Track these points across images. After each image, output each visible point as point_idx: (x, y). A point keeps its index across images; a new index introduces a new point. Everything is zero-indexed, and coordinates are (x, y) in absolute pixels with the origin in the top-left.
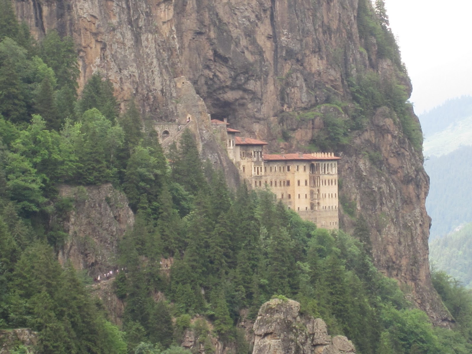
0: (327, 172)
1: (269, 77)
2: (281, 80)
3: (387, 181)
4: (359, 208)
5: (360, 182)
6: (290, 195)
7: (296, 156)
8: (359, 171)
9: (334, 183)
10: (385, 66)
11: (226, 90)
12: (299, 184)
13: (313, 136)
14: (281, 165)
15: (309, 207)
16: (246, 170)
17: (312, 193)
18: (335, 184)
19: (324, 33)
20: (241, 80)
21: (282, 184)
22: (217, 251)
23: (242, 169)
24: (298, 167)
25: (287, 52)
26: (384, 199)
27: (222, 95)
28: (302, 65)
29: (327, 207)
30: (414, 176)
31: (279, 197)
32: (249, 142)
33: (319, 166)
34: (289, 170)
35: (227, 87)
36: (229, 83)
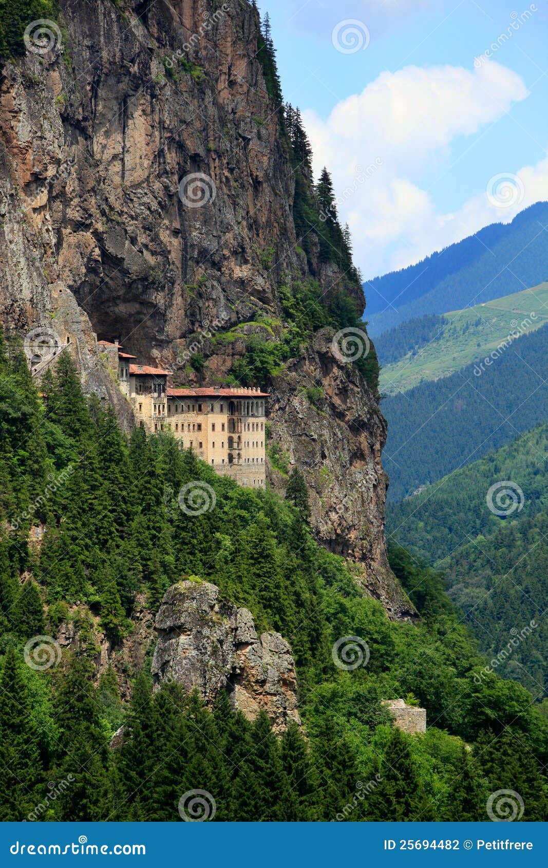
0: (250, 413)
1: (176, 285)
2: (192, 289)
3: (331, 427)
4: (293, 462)
5: (295, 426)
6: (201, 443)
7: (210, 391)
8: (294, 412)
9: (260, 428)
10: (330, 274)
11: (118, 301)
12: (213, 429)
13: (233, 365)
14: (189, 402)
15: (227, 460)
16: (142, 407)
17: (231, 440)
18: (262, 429)
19: (250, 227)
20: (137, 288)
21: (192, 428)
22: (105, 516)
23: (138, 406)
24: (212, 406)
25: (200, 253)
26: (326, 450)
27: (112, 309)
28: (219, 270)
29: (251, 460)
30: (366, 420)
31: (187, 445)
32: (148, 372)
33: (241, 405)
34: (200, 410)
35: (118, 297)
36: (121, 293)
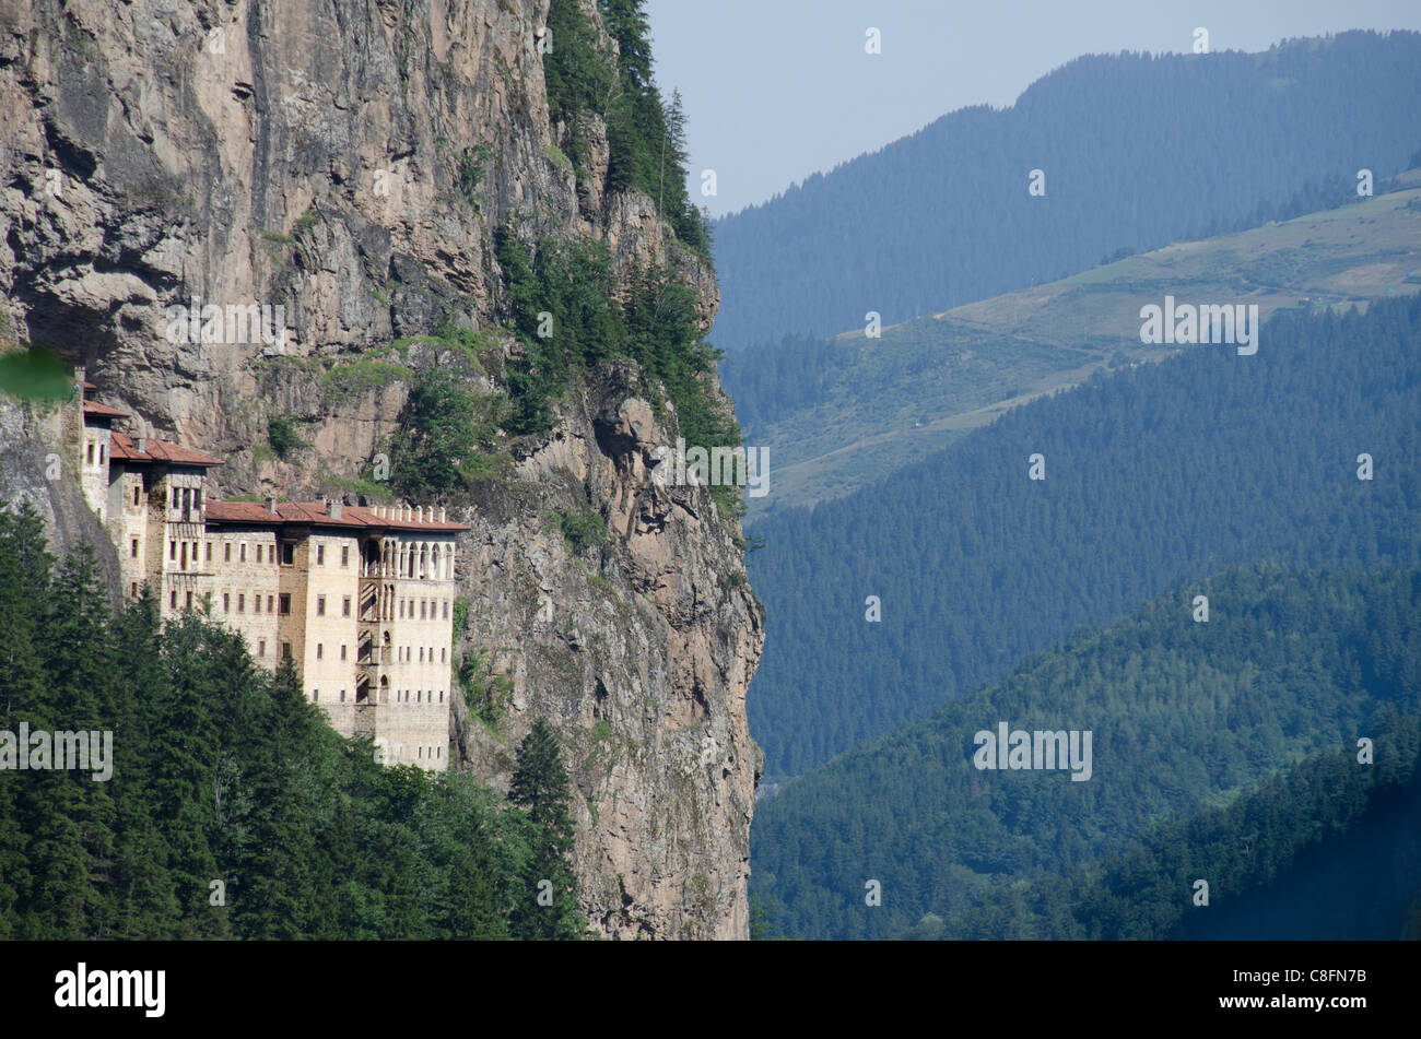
0: (418, 573)
1: (235, 230)
2: (276, 243)
3: (623, 617)
4: (521, 702)
6: (287, 646)
8: (528, 576)
9: (439, 613)
10: (633, 219)
11: (83, 266)
12: (321, 611)
13: (376, 444)
14: (263, 539)
15: (352, 693)
16: (139, 547)
17: (365, 641)
18: (445, 615)
19: (432, 89)
20: (135, 234)
21: (264, 604)
23: (128, 546)
24: (321, 549)
25: (300, 147)
26: (607, 675)
27: (64, 284)
28: (350, 196)
29: (413, 694)
30: (711, 602)
31: (254, 648)
32: (159, 455)
33: (393, 552)
34: (289, 559)
35: (86, 256)
36: (92, 244)
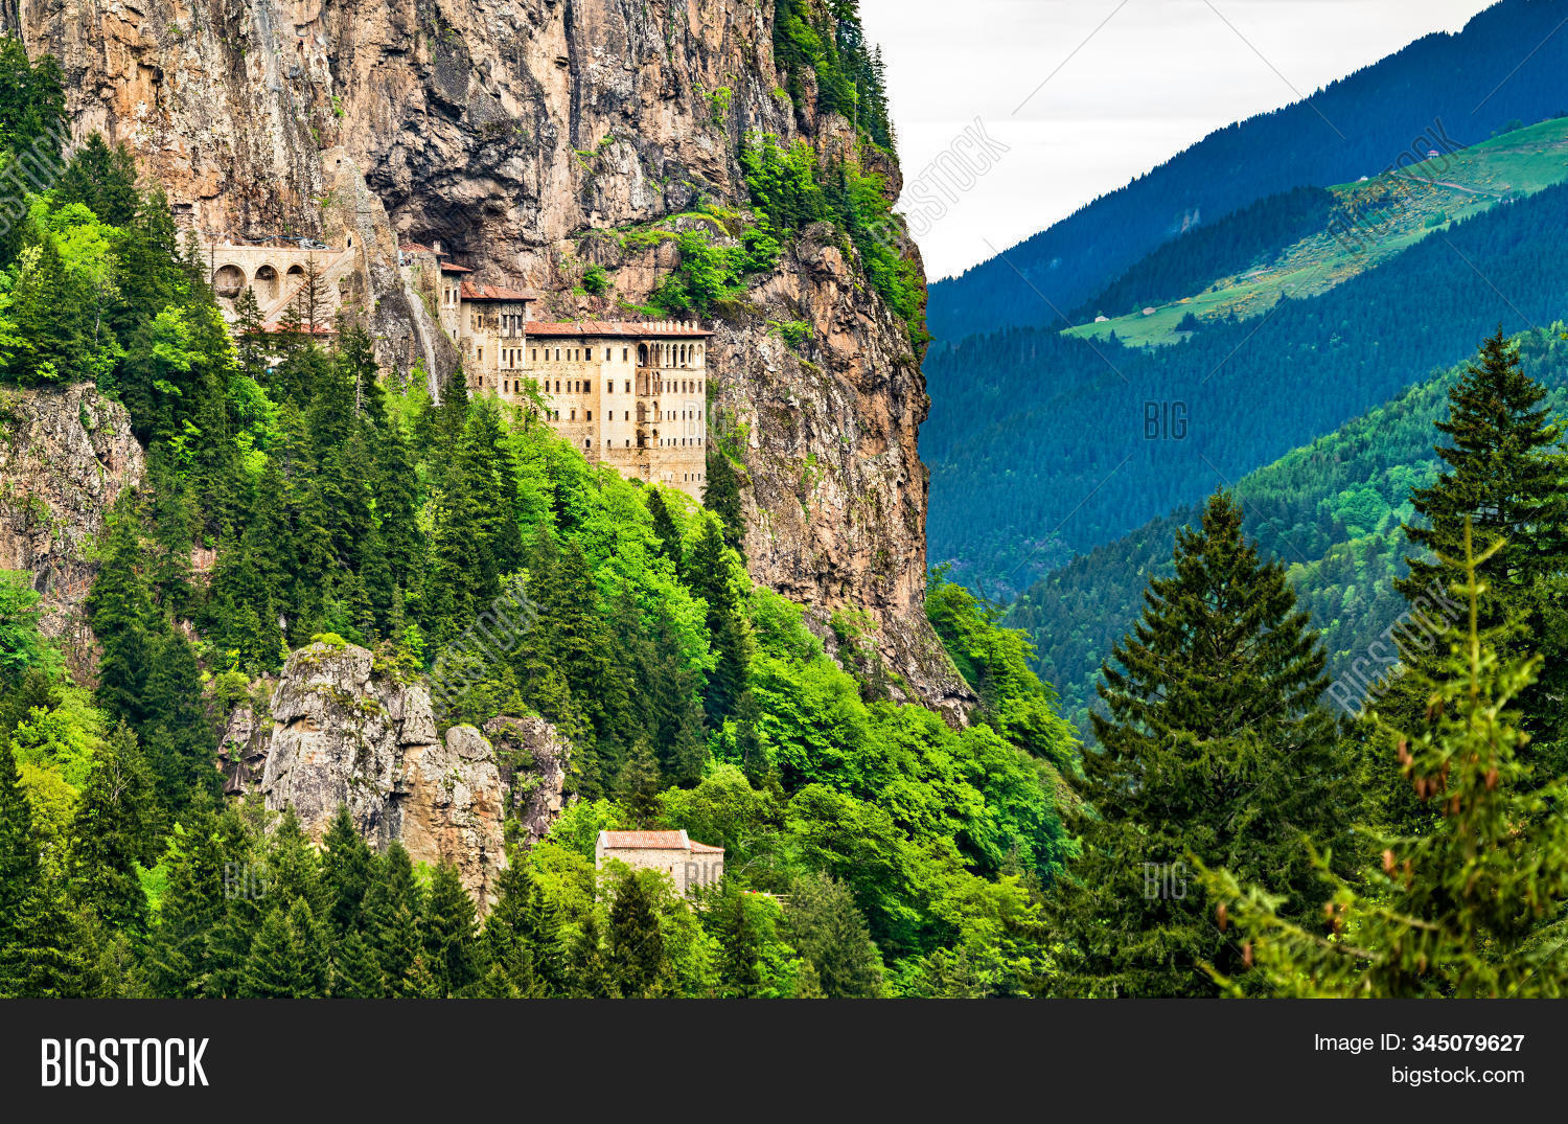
0: (679, 364)
1: (559, 150)
2: (586, 157)
3: (825, 387)
5: (761, 388)
6: (589, 413)
7: (606, 326)
8: (759, 363)
9: (696, 388)
10: (835, 132)
11: (457, 178)
12: (610, 390)
13: (655, 282)
14: (573, 346)
15: (634, 441)
16: (484, 354)
17: (641, 410)
18: (700, 389)
20: (489, 156)
21: (573, 387)
23: (475, 353)
24: (609, 351)
25: (601, 96)
26: (814, 424)
27: (447, 190)
28: (635, 125)
30: (886, 376)
31: (565, 416)
32: (493, 295)
33: (661, 350)
34: (588, 358)
35: (458, 171)
36: (462, 162)
